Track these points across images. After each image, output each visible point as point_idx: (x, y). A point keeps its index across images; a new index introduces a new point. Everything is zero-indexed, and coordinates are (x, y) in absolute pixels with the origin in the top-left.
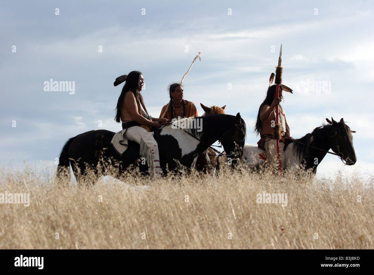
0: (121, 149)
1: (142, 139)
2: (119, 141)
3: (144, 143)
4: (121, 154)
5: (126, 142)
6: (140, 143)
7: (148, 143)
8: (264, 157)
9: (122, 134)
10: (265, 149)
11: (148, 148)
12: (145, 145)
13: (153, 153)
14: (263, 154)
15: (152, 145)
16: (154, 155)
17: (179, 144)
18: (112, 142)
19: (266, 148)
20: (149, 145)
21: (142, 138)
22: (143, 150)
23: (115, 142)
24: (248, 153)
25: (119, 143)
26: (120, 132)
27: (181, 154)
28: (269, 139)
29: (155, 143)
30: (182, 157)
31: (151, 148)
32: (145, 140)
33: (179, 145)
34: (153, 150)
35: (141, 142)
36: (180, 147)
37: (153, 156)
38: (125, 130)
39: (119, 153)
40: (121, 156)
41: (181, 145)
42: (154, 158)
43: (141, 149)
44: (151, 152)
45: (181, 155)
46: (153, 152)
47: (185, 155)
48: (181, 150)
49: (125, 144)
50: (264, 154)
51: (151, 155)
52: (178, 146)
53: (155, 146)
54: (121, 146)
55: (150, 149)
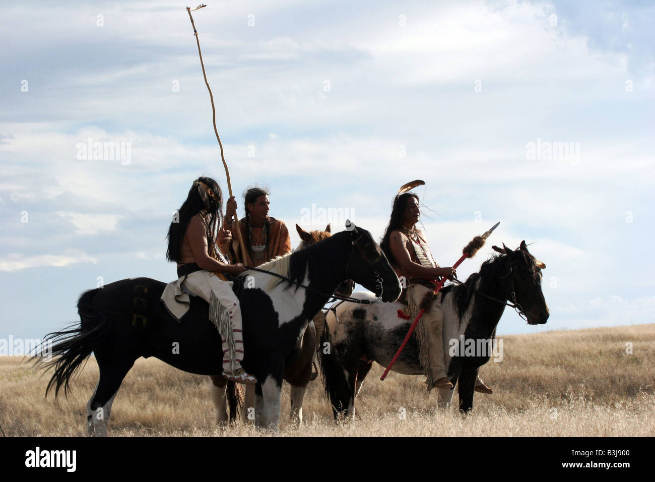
0: (179, 311)
1: (213, 293)
2: (174, 298)
3: (216, 300)
4: (179, 318)
5: (186, 299)
6: (209, 302)
7: (224, 300)
8: (406, 315)
9: (179, 285)
10: (407, 302)
11: (223, 308)
12: (218, 302)
13: (231, 317)
14: (405, 310)
15: (230, 304)
16: (232, 320)
17: (274, 304)
18: (162, 298)
19: (409, 301)
20: (224, 304)
21: (213, 291)
22: (214, 311)
23: (167, 297)
24: (378, 309)
25: (174, 300)
26: (175, 283)
27: (277, 321)
28: (413, 285)
29: (234, 299)
30: (279, 326)
31: (228, 309)
32: (218, 294)
33: (273, 306)
34: (231, 313)
35: (211, 299)
36: (276, 309)
37: (232, 323)
38: (183, 277)
39: (175, 317)
40: (179, 322)
41: (278, 306)
42: (233, 325)
43: (212, 309)
44: (227, 315)
45: (278, 324)
46: (231, 315)
47: (285, 324)
48: (276, 315)
49: (186, 301)
50: (407, 310)
51: (228, 321)
52: (272, 308)
53: (235, 305)
54: (178, 304)
55: (225, 311)
